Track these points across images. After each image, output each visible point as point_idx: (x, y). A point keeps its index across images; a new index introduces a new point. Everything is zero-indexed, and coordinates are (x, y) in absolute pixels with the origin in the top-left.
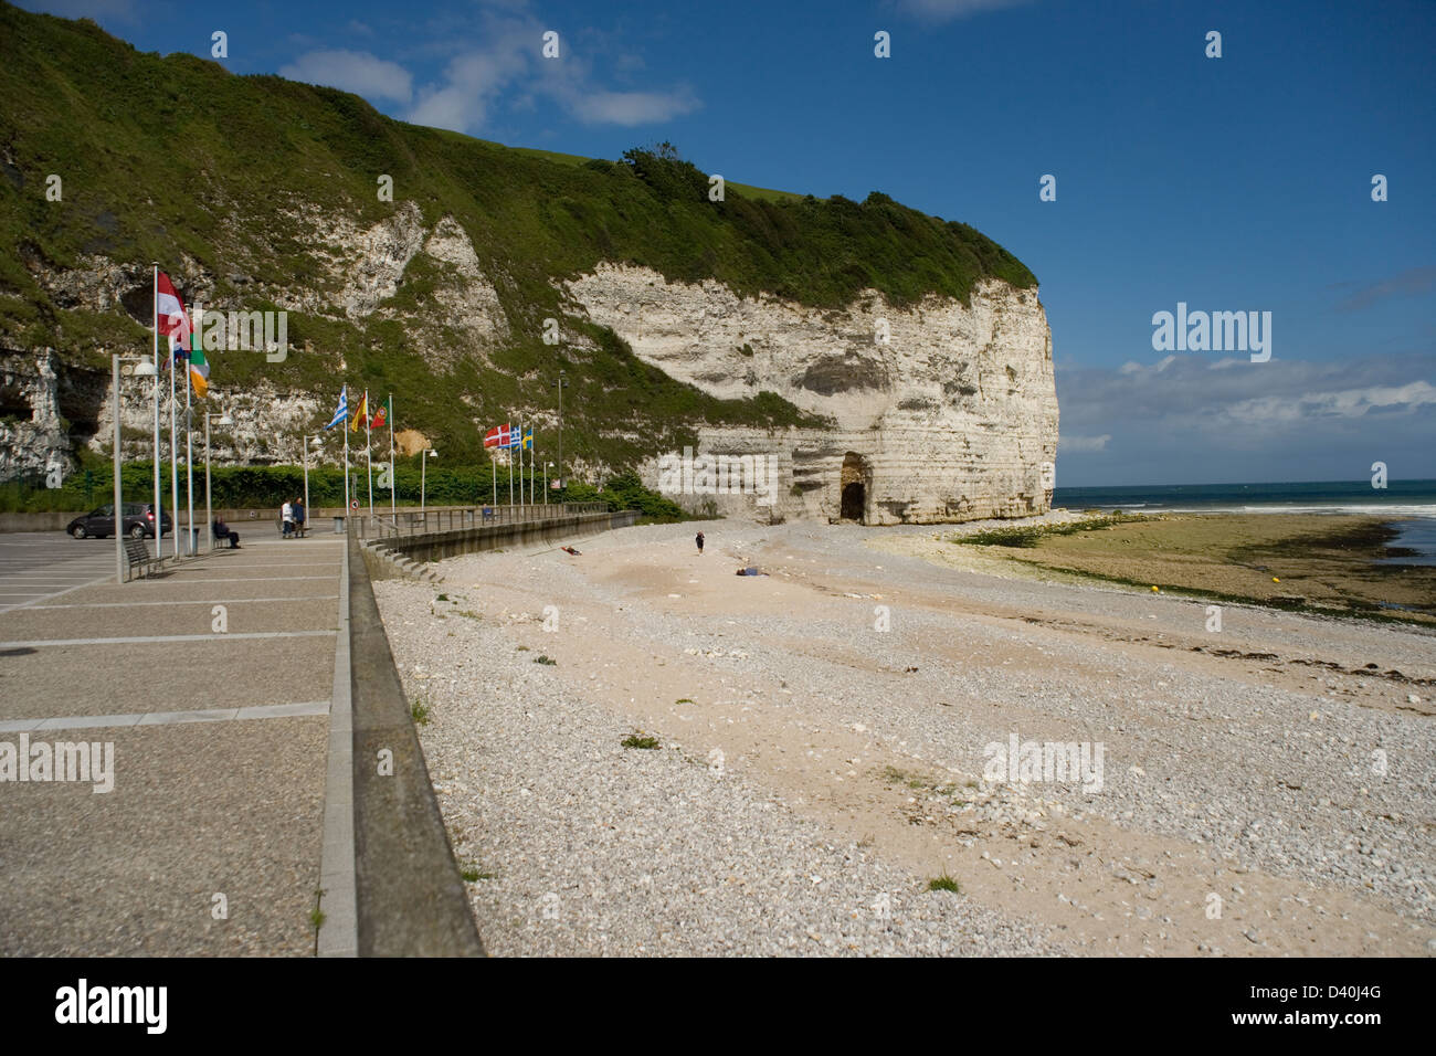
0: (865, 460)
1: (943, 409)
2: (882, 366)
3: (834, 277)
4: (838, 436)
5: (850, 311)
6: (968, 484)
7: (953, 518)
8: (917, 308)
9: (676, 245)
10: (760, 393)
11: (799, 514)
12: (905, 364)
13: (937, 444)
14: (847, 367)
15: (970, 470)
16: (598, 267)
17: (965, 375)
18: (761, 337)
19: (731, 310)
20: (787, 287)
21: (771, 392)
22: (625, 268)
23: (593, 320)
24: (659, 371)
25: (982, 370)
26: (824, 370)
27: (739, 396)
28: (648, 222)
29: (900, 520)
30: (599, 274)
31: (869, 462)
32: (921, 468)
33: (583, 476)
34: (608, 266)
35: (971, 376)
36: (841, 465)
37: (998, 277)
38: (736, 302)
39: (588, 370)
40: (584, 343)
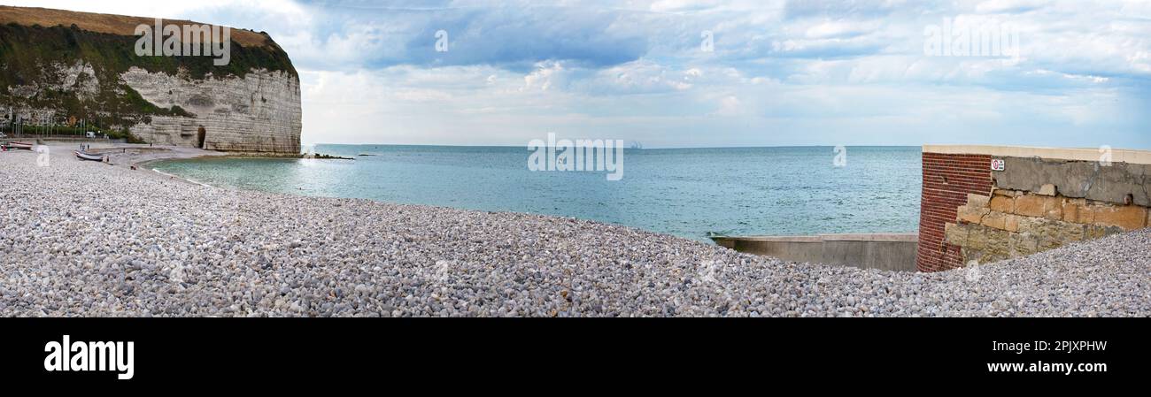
2: (212, 99)
4: (196, 120)
5: (203, 80)
6: (242, 138)
8: (225, 79)
10: (174, 106)
12: (219, 98)
13: (229, 124)
14: (202, 98)
15: (243, 134)
18: (175, 89)
19: (166, 81)
21: (177, 106)
22: (137, 69)
23: (127, 85)
24: (144, 99)
25: (252, 99)
26: (195, 99)
27: (167, 107)
29: (214, 148)
30: (130, 71)
31: (206, 129)
32: (223, 132)
34: (133, 69)
36: (197, 129)
38: (168, 78)
39: (122, 100)
40: (123, 92)
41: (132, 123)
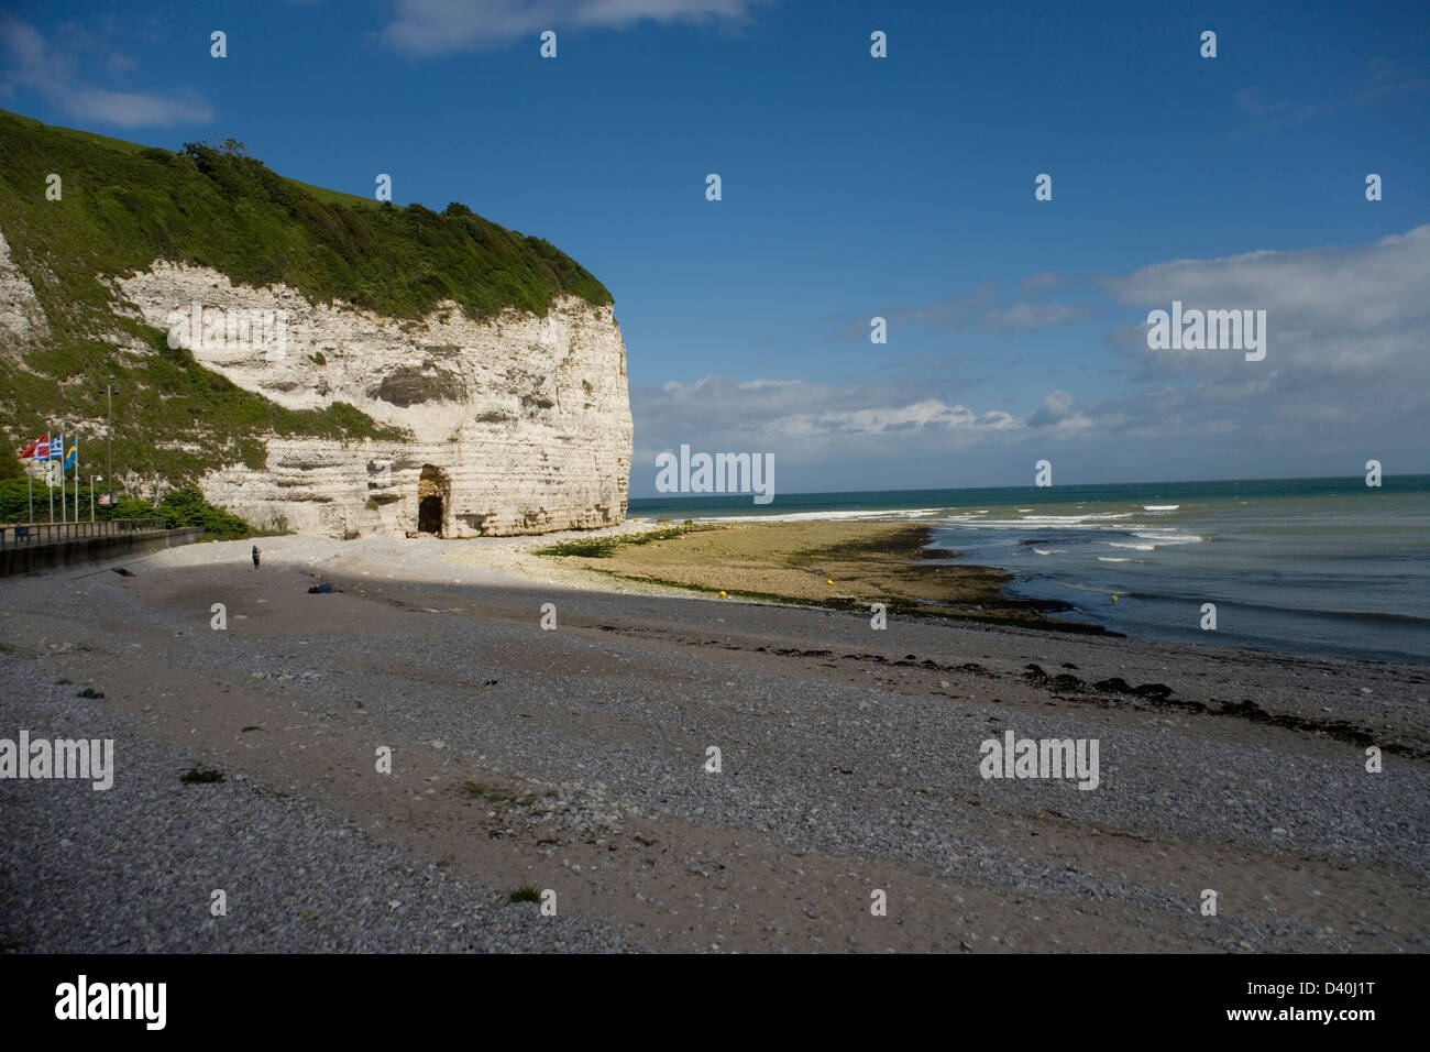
0: (443, 473)
1: (521, 422)
2: (460, 378)
3: (412, 287)
4: (414, 449)
5: (427, 321)
6: (545, 497)
7: (531, 530)
8: (495, 321)
9: (243, 246)
10: (334, 403)
11: (375, 529)
12: (484, 376)
13: (515, 457)
14: (424, 378)
15: (548, 482)
16: (155, 265)
17: (542, 389)
18: (334, 346)
19: (302, 317)
20: (362, 295)
21: (345, 402)
22: (185, 267)
23: (149, 322)
24: (223, 378)
25: (558, 383)
26: (400, 381)
27: (311, 407)
28: (212, 220)
29: (479, 532)
30: (156, 273)
31: (447, 475)
32: (499, 480)
33: (137, 491)
34: (166, 264)
35: (548, 390)
36: (418, 478)
37: (574, 293)
38: (307, 308)
39: (143, 375)
40: (138, 347)
41: (198, 466)
